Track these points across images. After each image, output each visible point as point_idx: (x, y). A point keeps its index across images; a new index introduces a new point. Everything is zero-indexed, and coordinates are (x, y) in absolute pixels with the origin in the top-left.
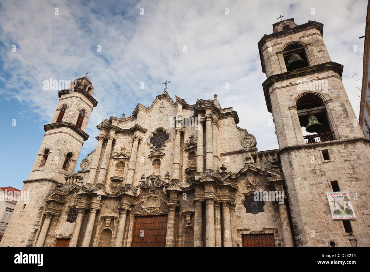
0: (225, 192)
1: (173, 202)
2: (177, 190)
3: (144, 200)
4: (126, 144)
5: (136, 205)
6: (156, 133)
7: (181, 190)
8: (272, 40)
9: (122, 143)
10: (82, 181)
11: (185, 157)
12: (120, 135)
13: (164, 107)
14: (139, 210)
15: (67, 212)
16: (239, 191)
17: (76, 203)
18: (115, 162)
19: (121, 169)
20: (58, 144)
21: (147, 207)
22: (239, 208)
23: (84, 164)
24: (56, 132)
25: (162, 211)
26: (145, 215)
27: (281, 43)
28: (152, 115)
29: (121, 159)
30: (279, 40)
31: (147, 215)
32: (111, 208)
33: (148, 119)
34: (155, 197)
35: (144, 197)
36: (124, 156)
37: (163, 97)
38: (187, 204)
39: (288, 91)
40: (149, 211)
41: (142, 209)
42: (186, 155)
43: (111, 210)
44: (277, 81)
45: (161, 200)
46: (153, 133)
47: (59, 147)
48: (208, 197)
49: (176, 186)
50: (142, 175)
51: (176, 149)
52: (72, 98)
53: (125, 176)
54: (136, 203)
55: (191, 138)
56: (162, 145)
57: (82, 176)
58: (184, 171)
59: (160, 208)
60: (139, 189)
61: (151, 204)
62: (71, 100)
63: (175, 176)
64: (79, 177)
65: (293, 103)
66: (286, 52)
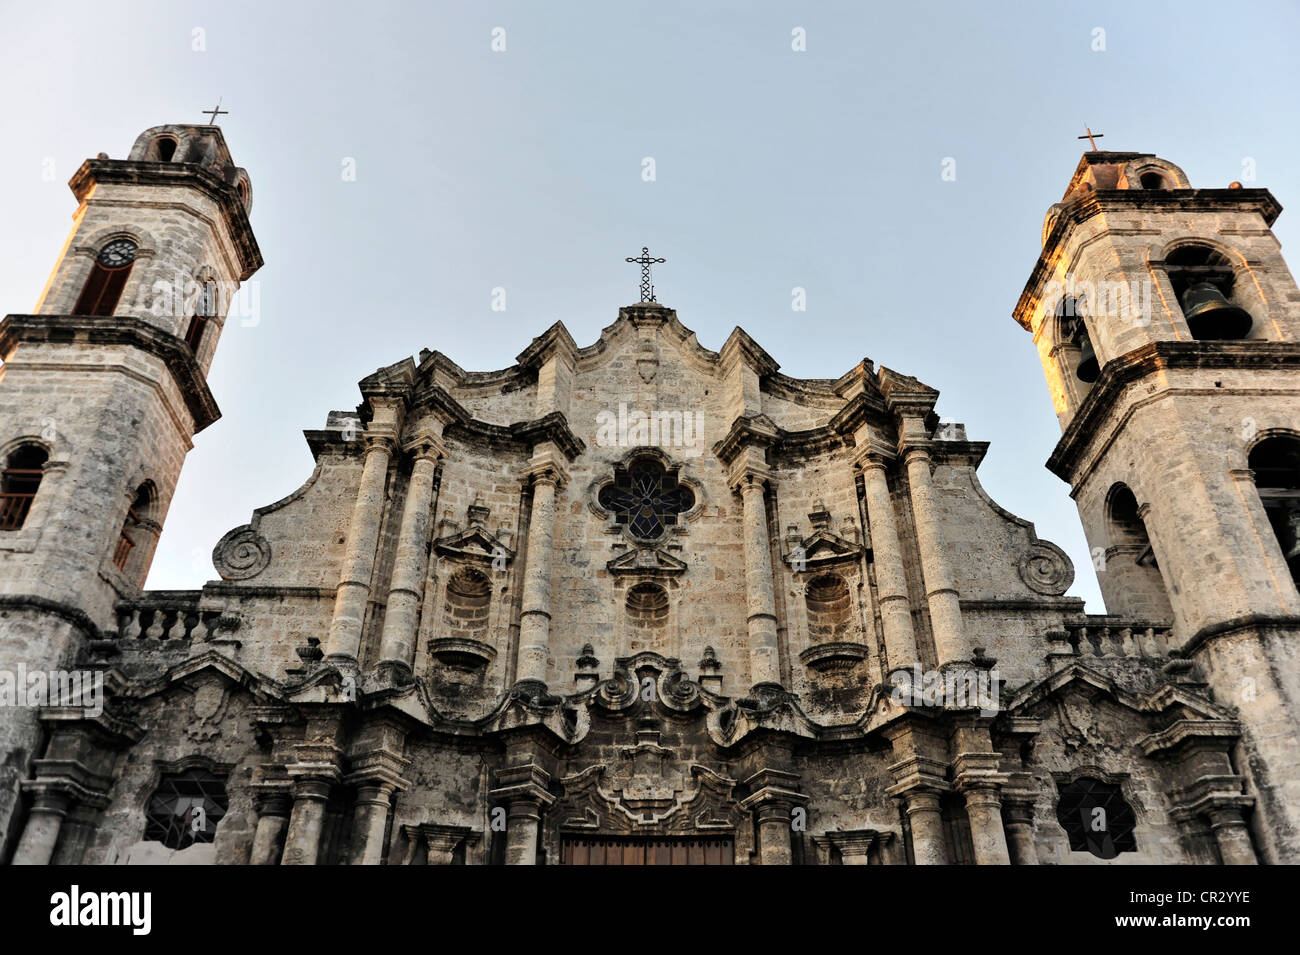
0: (1013, 762)
1: (782, 786)
2: (798, 733)
3: (603, 763)
4: (488, 493)
5: (571, 783)
6: (627, 465)
7: (811, 736)
8: (1123, 210)
9: (467, 484)
10: (237, 637)
11: (793, 594)
12: (457, 444)
13: (656, 362)
14: (588, 808)
15: (144, 787)
16: (1035, 763)
17: (204, 747)
18: (446, 571)
19: (467, 608)
20: (105, 429)
21: (626, 796)
22: (1044, 831)
23: (239, 552)
24: (84, 361)
25: (703, 819)
26: (620, 833)
27: (1157, 233)
28: (598, 387)
29: (471, 556)
30: (1147, 219)
31: (626, 833)
32: (442, 787)
33: (579, 397)
34: (667, 755)
35: (601, 747)
36: (485, 544)
37: (653, 317)
38: (832, 798)
39: (1215, 411)
40: (640, 818)
41: (601, 803)
42: (795, 583)
43: (441, 796)
44: (1171, 364)
45: (696, 772)
46: (617, 465)
47: (112, 447)
48: (984, 777)
49: (791, 716)
50: (580, 646)
51: (756, 556)
52: (172, 214)
53: (499, 640)
54: (572, 775)
55: (821, 517)
56: (667, 528)
57: (230, 607)
58: (795, 654)
59: (694, 805)
60: (581, 711)
61: (645, 785)
62: (164, 221)
63: (764, 671)
64: (211, 616)
65: (1241, 459)
66: (1176, 268)
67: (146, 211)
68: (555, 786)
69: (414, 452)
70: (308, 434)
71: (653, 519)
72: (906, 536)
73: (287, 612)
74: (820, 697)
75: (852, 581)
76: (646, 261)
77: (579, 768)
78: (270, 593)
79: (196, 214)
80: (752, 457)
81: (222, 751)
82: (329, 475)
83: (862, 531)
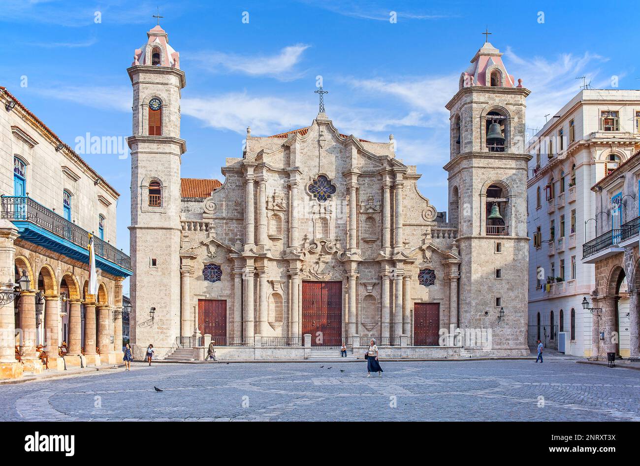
4: (277, 189)
6: (316, 178)
7: (362, 260)
8: (480, 92)
9: (272, 187)
11: (361, 221)
13: (325, 140)
14: (308, 275)
15: (200, 268)
16: (415, 265)
17: (214, 259)
18: (270, 215)
21: (317, 273)
22: (414, 280)
23: (210, 205)
26: (317, 281)
27: (487, 103)
28: (307, 148)
29: (276, 210)
30: (486, 97)
33: (302, 153)
34: (327, 263)
35: (311, 261)
36: (279, 207)
38: (366, 274)
39: (483, 173)
40: (321, 277)
41: (311, 274)
42: (363, 219)
45: (334, 267)
46: (313, 178)
51: (353, 212)
53: (284, 233)
55: (370, 199)
56: (328, 199)
57: (212, 223)
58: (360, 238)
59: (333, 274)
60: (306, 252)
63: (353, 244)
64: (207, 225)
65: (484, 191)
66: (491, 116)
69: (259, 182)
70: (222, 168)
71: (324, 195)
73: (227, 224)
75: (377, 219)
76: (321, 92)
80: (353, 181)
81: (218, 260)
82: (230, 181)
83: (382, 206)
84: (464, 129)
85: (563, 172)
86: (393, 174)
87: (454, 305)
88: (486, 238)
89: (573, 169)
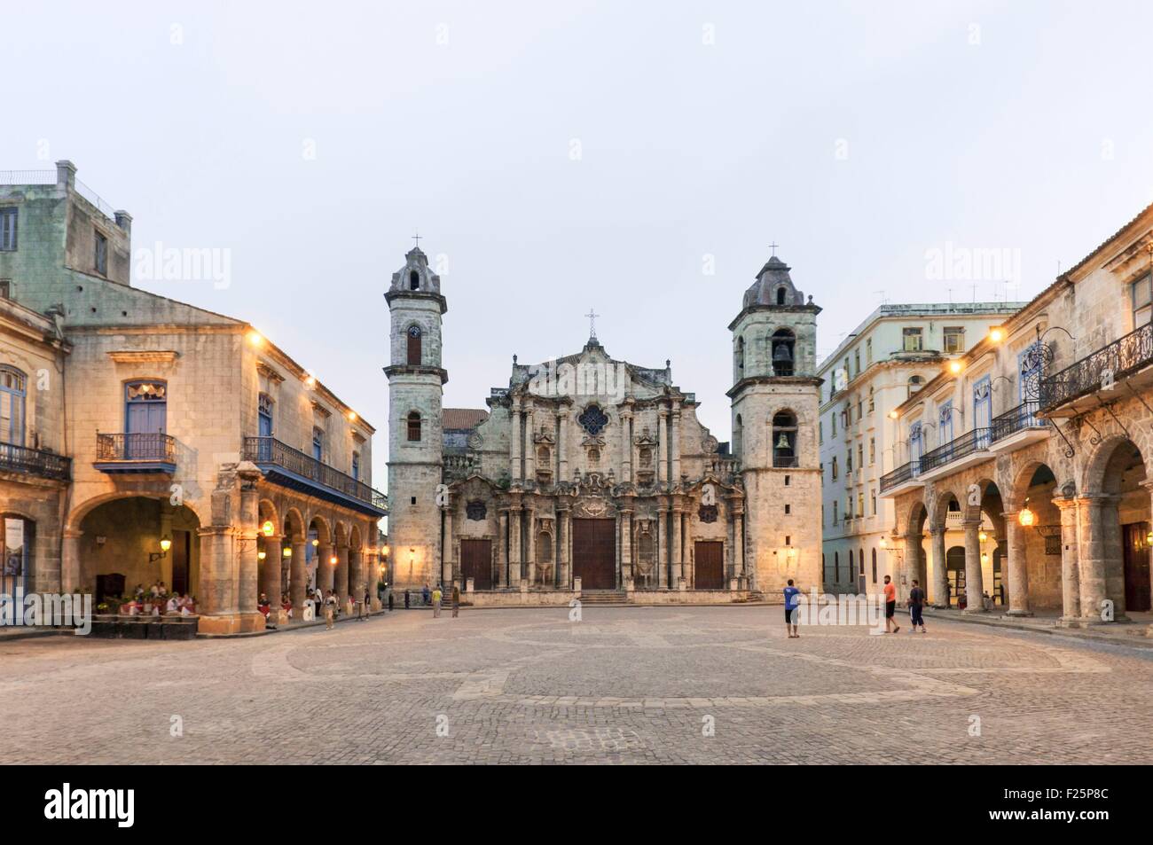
2: (634, 496)
3: (583, 501)
4: (546, 421)
5: (576, 507)
6: (587, 408)
7: (637, 496)
8: (766, 313)
9: (541, 419)
10: (480, 466)
11: (636, 455)
12: (536, 404)
14: (580, 513)
17: (478, 496)
18: (538, 449)
21: (589, 509)
22: (694, 517)
23: (474, 439)
24: (419, 381)
25: (610, 516)
26: (588, 519)
27: (773, 322)
29: (544, 443)
30: (772, 317)
31: (590, 519)
34: (600, 499)
35: (583, 497)
36: (547, 439)
37: (596, 349)
39: (769, 400)
40: (592, 515)
41: (582, 510)
42: (637, 451)
45: (607, 504)
46: (584, 408)
49: (632, 491)
50: (575, 469)
51: (627, 443)
52: (428, 313)
53: (553, 468)
54: (575, 504)
55: (646, 430)
56: (600, 431)
57: (476, 457)
58: (635, 471)
59: (606, 511)
60: (577, 487)
61: (594, 507)
62: (427, 317)
63: (627, 478)
64: (470, 460)
65: (771, 418)
66: (776, 338)
67: (419, 312)
68: (571, 507)
69: (525, 413)
70: (487, 399)
71: (596, 427)
72: (669, 438)
73: (491, 458)
74: (641, 484)
75: (653, 451)
76: (592, 316)
77: (577, 502)
78: (487, 453)
79: (435, 311)
80: (627, 411)
81: (483, 498)
82: (495, 412)
83: (658, 437)
84: (747, 352)
85: (859, 396)
86: (669, 404)
87: (738, 544)
88: (773, 471)
89: (871, 393)
